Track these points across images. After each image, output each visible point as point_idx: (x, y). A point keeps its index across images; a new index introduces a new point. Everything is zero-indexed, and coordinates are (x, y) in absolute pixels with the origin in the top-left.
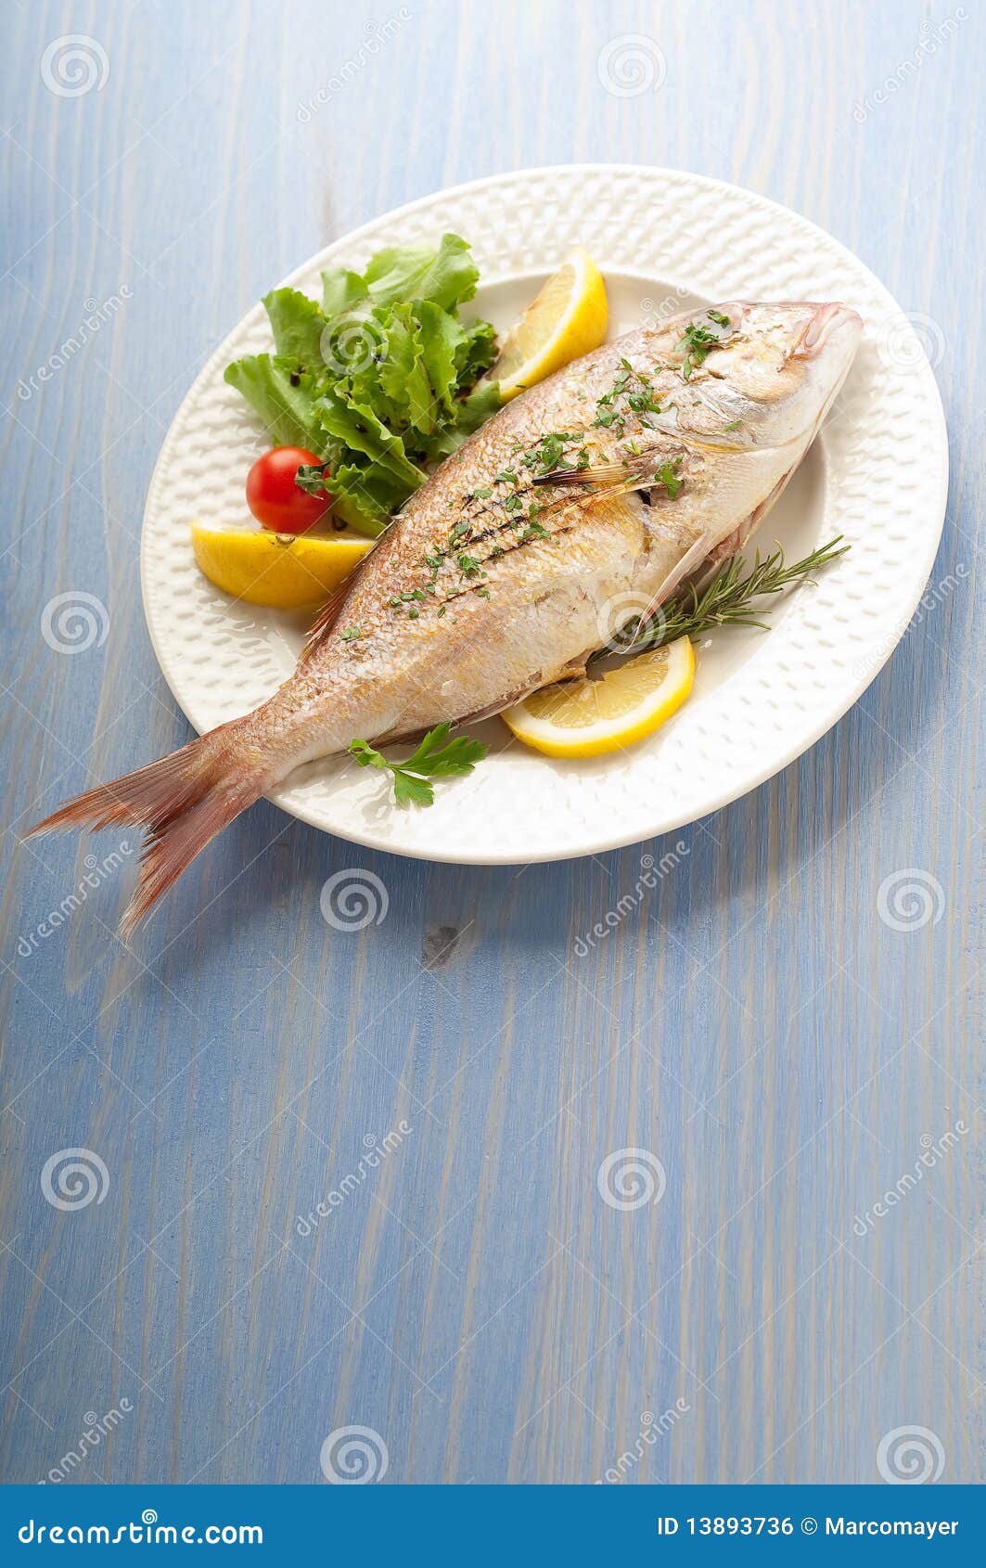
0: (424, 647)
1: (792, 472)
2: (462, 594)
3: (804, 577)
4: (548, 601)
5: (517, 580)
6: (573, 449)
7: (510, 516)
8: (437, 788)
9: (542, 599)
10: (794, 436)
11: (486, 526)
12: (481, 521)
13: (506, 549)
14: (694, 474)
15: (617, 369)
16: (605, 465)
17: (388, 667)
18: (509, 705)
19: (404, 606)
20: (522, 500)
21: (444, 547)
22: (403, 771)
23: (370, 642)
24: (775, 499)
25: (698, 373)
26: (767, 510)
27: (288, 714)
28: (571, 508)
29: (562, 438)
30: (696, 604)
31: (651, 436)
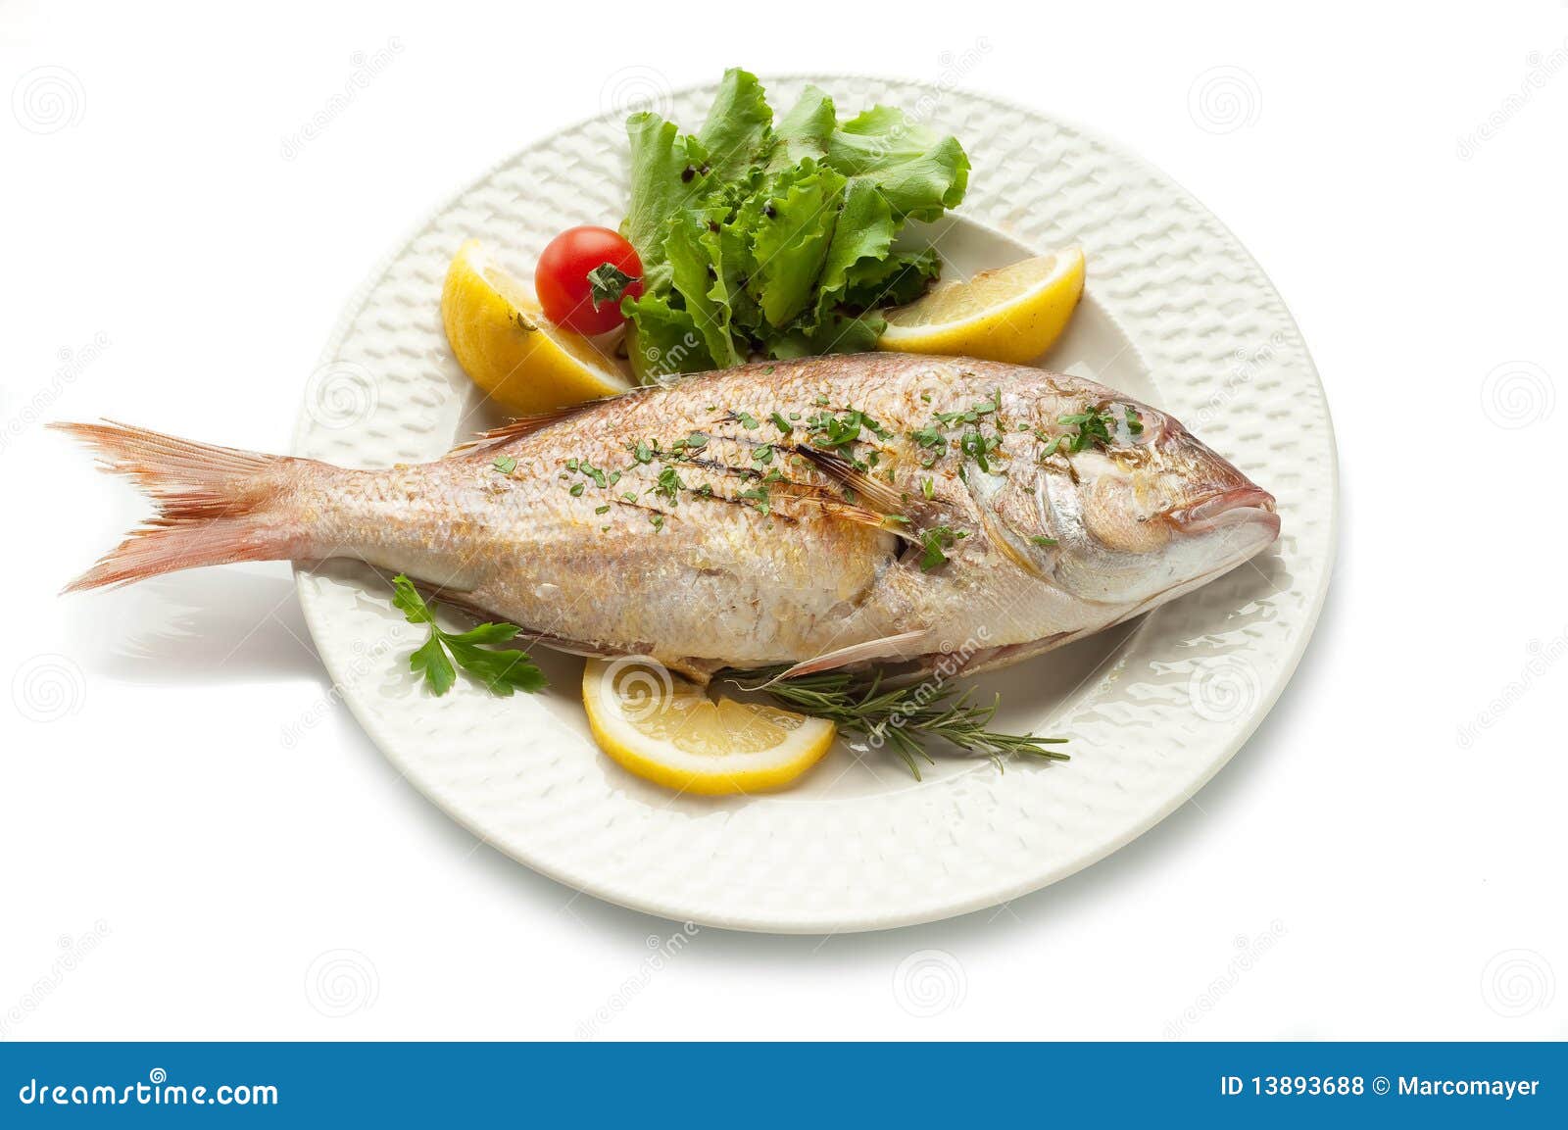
0: (556, 532)
1: (1078, 636)
2: (637, 507)
3: (996, 753)
4: (714, 580)
5: (698, 535)
6: (870, 444)
7: (750, 464)
8: (461, 685)
9: (710, 573)
10: (1102, 600)
11: (720, 456)
12: (721, 448)
13: (717, 493)
14: (965, 561)
15: (988, 396)
16: (887, 484)
17: (507, 524)
18: (597, 656)
19: (578, 478)
20: (775, 456)
21: (666, 445)
22: (441, 643)
23: (513, 486)
24: (1037, 651)
25: (1060, 462)
26: (1020, 656)
27: (376, 497)
28: (814, 503)
29: (872, 426)
30: (867, 698)
31: (957, 490)
